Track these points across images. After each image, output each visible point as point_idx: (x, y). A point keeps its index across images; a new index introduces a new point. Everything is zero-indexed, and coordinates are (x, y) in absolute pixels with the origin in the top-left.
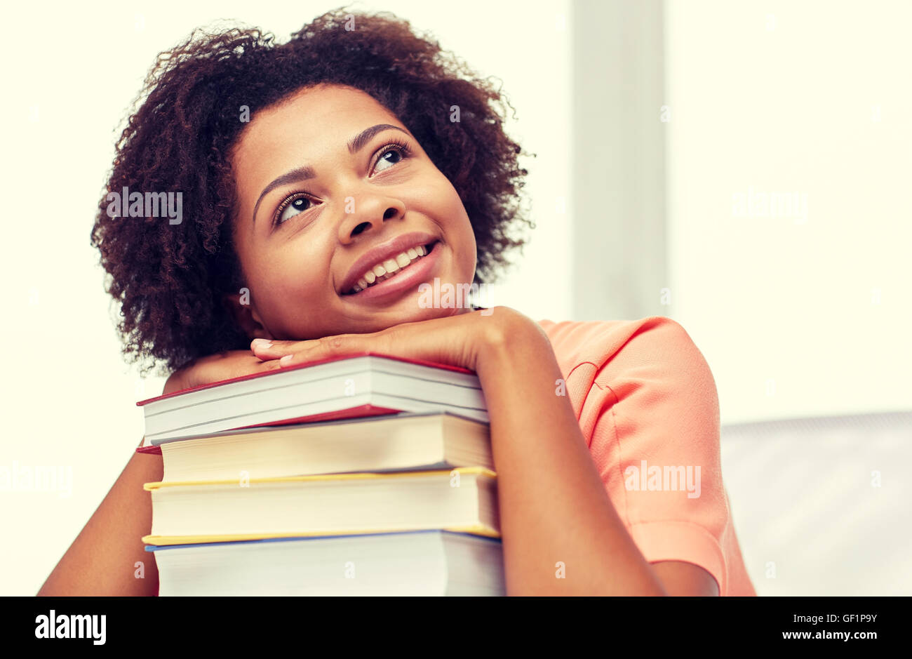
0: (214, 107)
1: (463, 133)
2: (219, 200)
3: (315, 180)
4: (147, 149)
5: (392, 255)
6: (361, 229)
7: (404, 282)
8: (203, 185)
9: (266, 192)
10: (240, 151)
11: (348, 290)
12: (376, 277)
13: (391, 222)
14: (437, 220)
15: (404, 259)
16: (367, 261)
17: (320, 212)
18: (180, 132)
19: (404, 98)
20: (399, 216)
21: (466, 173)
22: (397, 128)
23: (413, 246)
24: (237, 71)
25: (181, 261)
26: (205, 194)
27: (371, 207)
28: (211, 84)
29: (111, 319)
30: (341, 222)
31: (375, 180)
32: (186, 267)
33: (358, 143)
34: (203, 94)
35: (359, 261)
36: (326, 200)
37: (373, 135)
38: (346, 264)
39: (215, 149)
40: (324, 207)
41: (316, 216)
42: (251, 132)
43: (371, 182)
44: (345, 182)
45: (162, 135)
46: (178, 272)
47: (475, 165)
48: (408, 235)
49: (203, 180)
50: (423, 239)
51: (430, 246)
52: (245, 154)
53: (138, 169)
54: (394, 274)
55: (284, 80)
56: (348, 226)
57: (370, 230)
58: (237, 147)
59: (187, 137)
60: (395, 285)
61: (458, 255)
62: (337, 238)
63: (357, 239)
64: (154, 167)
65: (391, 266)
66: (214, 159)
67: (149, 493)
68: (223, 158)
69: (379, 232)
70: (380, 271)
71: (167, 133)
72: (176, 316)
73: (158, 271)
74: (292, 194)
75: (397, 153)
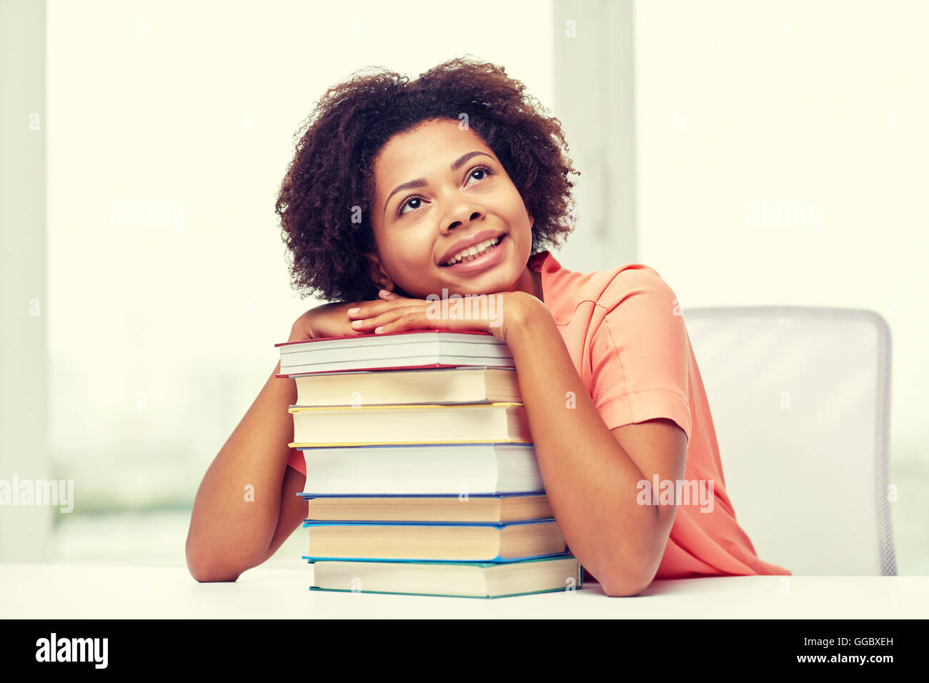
0: (364, 132)
1: (530, 157)
2: (363, 195)
3: (427, 187)
4: (317, 156)
5: (474, 244)
6: (455, 225)
7: (481, 265)
8: (353, 186)
9: (394, 193)
10: (379, 162)
11: (444, 263)
12: (462, 257)
13: (475, 221)
14: (506, 222)
15: (482, 247)
16: (458, 247)
17: (429, 209)
18: (341, 148)
19: (492, 131)
20: (481, 217)
21: (530, 184)
22: (486, 154)
23: (489, 239)
24: (381, 107)
25: (336, 234)
26: (354, 192)
27: (462, 212)
28: (363, 115)
29: (286, 260)
30: (442, 219)
31: (468, 189)
32: (339, 238)
33: (459, 164)
34: (357, 122)
35: (453, 247)
36: (433, 201)
37: (469, 158)
38: (444, 247)
39: (363, 159)
40: (431, 206)
41: (425, 211)
42: (388, 150)
43: (463, 190)
44: (447, 192)
45: (328, 149)
46: (333, 240)
47: (537, 180)
48: (486, 232)
49: (354, 181)
50: (497, 234)
51: (501, 238)
52: (382, 164)
53: (311, 169)
54: (474, 258)
55: (413, 115)
56: (447, 223)
57: (461, 226)
58: (378, 158)
59: (345, 152)
60: (474, 267)
61: (519, 246)
62: (439, 230)
63: (451, 231)
64: (322, 170)
65: (472, 251)
66: (362, 167)
67: (292, 415)
68: (368, 167)
69: (467, 228)
70: (465, 254)
71: (332, 147)
72: (333, 266)
73: (320, 237)
74: (410, 196)
75: (482, 172)
